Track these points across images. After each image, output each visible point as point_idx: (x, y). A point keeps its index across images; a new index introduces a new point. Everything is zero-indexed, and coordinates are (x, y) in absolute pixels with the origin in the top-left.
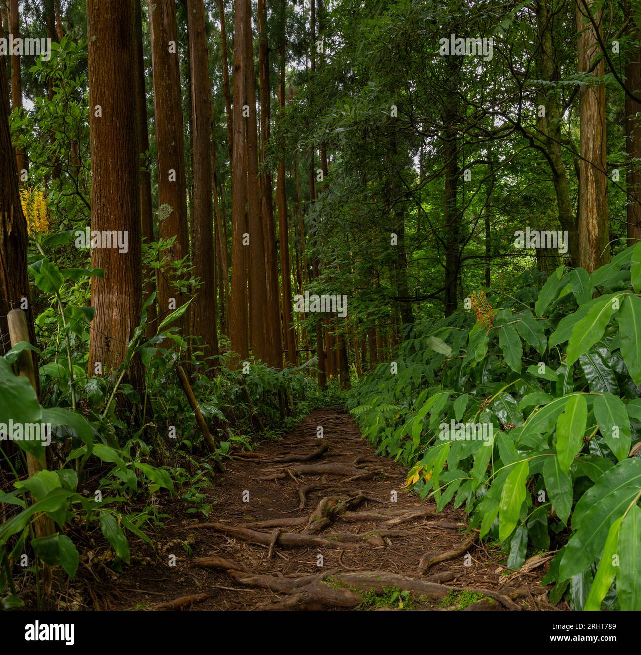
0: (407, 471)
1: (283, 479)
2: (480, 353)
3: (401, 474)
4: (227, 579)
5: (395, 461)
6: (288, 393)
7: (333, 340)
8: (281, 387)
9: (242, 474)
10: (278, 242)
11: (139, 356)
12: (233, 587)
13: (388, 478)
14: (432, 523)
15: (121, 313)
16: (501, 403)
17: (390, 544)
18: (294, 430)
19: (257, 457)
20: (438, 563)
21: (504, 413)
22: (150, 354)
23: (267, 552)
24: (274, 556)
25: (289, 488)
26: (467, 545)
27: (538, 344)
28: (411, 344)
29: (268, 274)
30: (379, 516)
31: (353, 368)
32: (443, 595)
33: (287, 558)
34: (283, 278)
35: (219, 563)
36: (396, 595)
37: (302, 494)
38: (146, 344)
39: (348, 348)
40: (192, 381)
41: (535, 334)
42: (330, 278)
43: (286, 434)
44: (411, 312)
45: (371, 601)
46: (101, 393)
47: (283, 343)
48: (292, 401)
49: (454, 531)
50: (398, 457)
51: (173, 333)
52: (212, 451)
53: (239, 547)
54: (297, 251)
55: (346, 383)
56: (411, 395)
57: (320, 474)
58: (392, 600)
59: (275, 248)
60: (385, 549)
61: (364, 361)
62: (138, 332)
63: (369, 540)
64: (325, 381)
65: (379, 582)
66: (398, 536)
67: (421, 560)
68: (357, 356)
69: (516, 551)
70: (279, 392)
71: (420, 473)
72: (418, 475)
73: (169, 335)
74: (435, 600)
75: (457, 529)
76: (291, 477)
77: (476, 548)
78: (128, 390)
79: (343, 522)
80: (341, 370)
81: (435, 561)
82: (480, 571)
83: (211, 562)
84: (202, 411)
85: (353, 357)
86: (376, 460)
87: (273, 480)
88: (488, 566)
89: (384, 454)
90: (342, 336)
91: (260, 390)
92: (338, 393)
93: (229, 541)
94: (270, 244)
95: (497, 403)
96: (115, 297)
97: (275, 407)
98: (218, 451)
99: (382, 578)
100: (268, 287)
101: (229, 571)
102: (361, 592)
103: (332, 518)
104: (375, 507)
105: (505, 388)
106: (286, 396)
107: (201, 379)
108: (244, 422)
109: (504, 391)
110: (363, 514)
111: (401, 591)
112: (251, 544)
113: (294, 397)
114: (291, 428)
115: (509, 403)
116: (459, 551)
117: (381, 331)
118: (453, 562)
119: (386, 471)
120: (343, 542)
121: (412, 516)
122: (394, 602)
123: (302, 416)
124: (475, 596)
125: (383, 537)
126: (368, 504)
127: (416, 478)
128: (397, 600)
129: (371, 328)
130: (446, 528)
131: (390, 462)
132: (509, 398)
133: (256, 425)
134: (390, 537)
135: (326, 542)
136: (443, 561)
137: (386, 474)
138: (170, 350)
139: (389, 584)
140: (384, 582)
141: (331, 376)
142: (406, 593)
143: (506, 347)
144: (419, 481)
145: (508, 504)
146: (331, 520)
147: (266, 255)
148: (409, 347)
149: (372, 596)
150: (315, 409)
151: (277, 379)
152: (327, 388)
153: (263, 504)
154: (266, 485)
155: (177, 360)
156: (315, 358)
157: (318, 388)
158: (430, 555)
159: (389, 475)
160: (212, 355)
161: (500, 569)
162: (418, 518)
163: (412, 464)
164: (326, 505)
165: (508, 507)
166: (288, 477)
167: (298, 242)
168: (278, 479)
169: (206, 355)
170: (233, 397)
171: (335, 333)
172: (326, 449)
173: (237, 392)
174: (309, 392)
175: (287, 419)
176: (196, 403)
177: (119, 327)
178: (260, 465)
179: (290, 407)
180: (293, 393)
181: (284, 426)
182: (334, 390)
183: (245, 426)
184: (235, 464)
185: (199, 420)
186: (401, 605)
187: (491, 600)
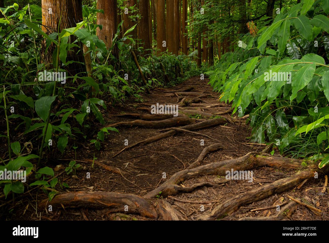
1: (174, 96)
6: (180, 66)
8: (176, 63)
9: (158, 95)
11: (117, 45)
13: (213, 97)
14: (221, 108)
15: (109, 28)
17: (204, 111)
18: (182, 83)
19: (165, 90)
22: (121, 44)
25: (174, 98)
29: (175, 8)
30: (203, 105)
34: (183, 9)
36: (197, 115)
37: (178, 99)
38: (119, 41)
40: (138, 58)
43: (177, 84)
46: (103, 58)
48: (182, 71)
51: (130, 37)
52: (145, 84)
55: (212, 63)
57: (187, 95)
62: (116, 36)
63: (197, 109)
64: (201, 63)
65: (193, 112)
66: (207, 110)
67: (210, 113)
70: (176, 65)
73: (128, 38)
74: (208, 117)
76: (176, 96)
77: (231, 113)
78: (113, 57)
80: (210, 58)
84: (142, 70)
87: (169, 97)
89: (216, 91)
90: (211, 40)
91: (170, 66)
92: (207, 69)
96: (107, 21)
97: (173, 72)
98: (147, 84)
100: (175, 15)
102: (188, 115)
104: (203, 103)
106: (179, 68)
107: (142, 59)
108: (161, 78)
110: (198, 104)
111: (199, 115)
113: (184, 69)
114: (180, 82)
119: (213, 95)
122: (196, 117)
123: (186, 78)
125: (202, 109)
126: (201, 102)
133: (166, 79)
134: (204, 109)
137: (213, 96)
138: (128, 45)
141: (204, 61)
146: (186, 105)
151: (175, 59)
152: (201, 66)
154: (166, 98)
155: (131, 49)
156: (197, 51)
157: (197, 67)
159: (214, 96)
160: (147, 49)
162: (217, 106)
164: (185, 100)
168: (171, 96)
169: (145, 48)
170: (156, 67)
171: (208, 39)
172: (192, 88)
173: (158, 65)
174: (192, 68)
175: (178, 78)
176: (139, 66)
177: (108, 33)
178: (165, 93)
179: (181, 73)
180: (183, 67)
181: (177, 81)
182: (205, 68)
183: (161, 80)
184: (155, 92)
185: (140, 73)
186: (198, 118)
187: (224, 119)
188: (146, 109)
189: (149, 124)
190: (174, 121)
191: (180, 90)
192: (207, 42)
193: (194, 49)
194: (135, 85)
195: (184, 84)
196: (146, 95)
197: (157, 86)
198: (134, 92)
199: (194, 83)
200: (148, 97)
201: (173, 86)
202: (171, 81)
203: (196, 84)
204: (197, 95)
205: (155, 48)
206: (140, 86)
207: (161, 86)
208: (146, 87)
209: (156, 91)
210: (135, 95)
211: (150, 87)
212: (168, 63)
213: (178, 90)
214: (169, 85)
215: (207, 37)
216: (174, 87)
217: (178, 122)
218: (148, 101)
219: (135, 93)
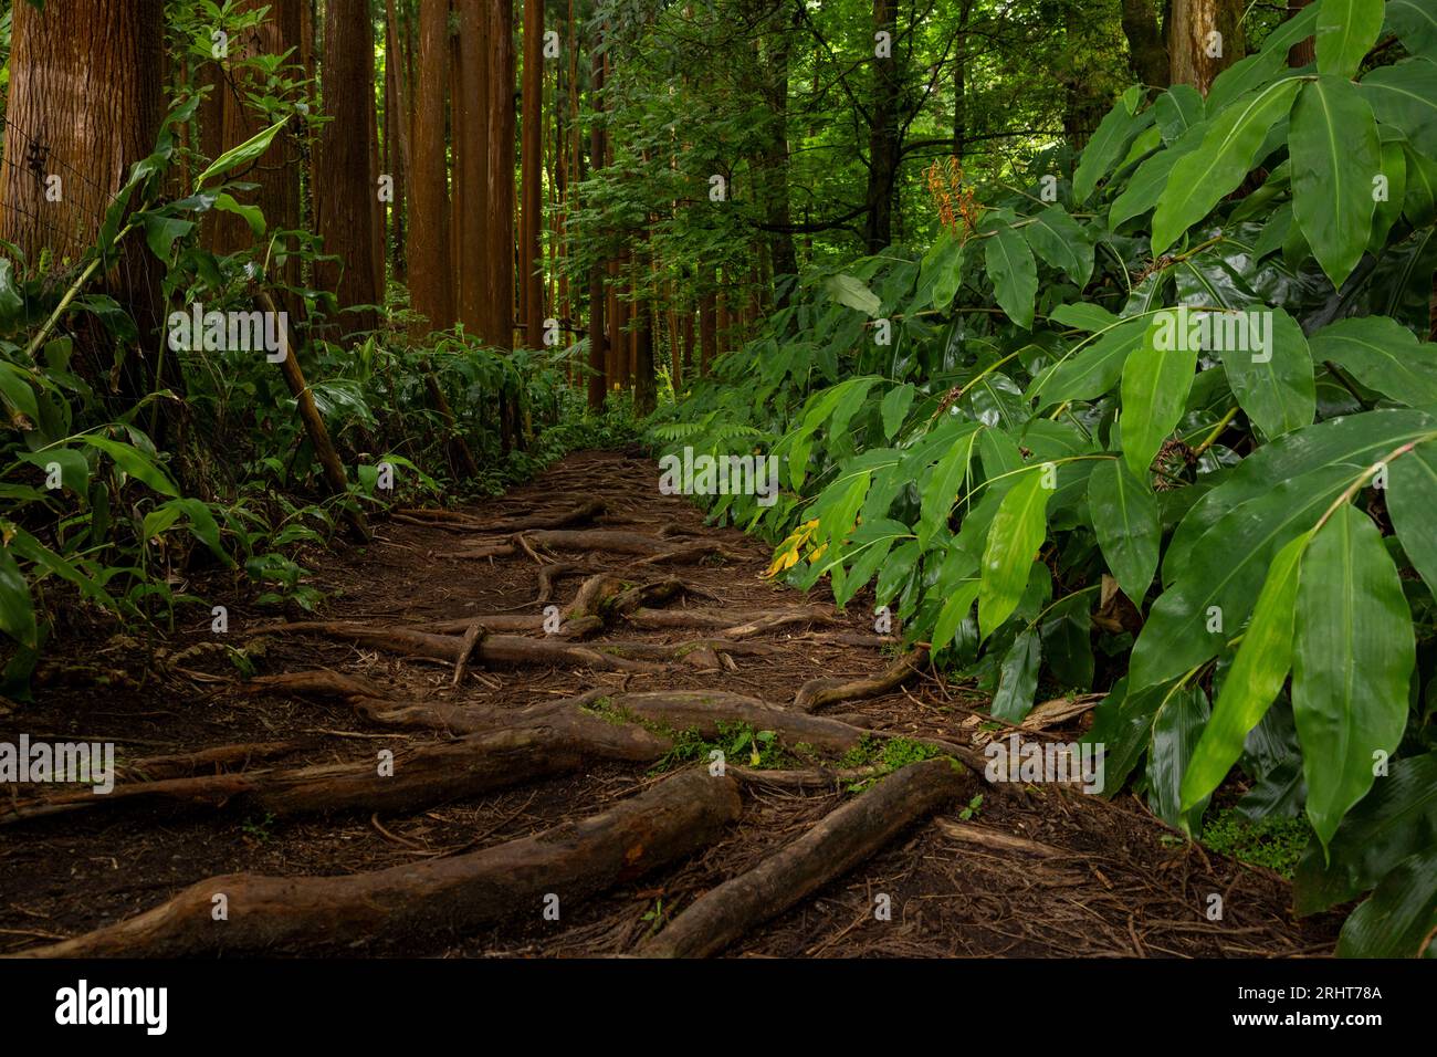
0: (772, 551)
1: (509, 556)
2: (945, 290)
3: (760, 554)
4: (345, 717)
5: (748, 531)
6: (522, 402)
7: (626, 310)
8: (506, 385)
9: (414, 548)
10: (519, 95)
12: (359, 731)
13: (731, 562)
14: (825, 635)
15: (96, 127)
16: (988, 396)
17: (733, 665)
18: (532, 480)
19: (456, 520)
20: (836, 702)
21: (992, 415)
22: (172, 231)
23: (452, 674)
24: (467, 682)
25: (519, 571)
26: (900, 672)
27: (1075, 265)
28: (789, 315)
29: (493, 153)
30: (711, 618)
31: (664, 374)
32: (848, 743)
33: (498, 685)
34: (525, 174)
35: (329, 682)
36: (744, 738)
37: (544, 579)
39: (656, 332)
41: (1068, 246)
42: (628, 176)
43: (512, 485)
44: (792, 255)
45: (689, 751)
46: (21, 302)
47: (515, 311)
48: (529, 424)
49: (872, 650)
50: (754, 524)
52: (339, 488)
53: (385, 667)
54: (559, 121)
55: (647, 400)
56: (789, 409)
57: (587, 550)
58: (736, 748)
59: (510, 109)
60: (721, 674)
61: (688, 362)
62: (142, 168)
63: (688, 658)
64: (604, 395)
65: (708, 712)
66: (751, 654)
67: (800, 693)
68: (673, 351)
69: (1014, 684)
70: (502, 393)
71: (801, 549)
72: (796, 553)
73: (230, 201)
74: (830, 752)
75: (877, 648)
76: (526, 554)
77: (921, 679)
78: (103, 307)
79: (632, 627)
80: (638, 377)
81: (829, 698)
82: (930, 720)
83: (308, 682)
84: (318, 403)
85: (665, 352)
86: (706, 532)
87: (484, 559)
88: (946, 714)
89: (723, 523)
90: (644, 303)
91: (473, 396)
92: (629, 422)
93: (364, 658)
94: (502, 98)
95: (978, 395)
96: (80, 83)
97: (490, 426)
98: (353, 488)
99: (717, 704)
100: (491, 181)
101: (353, 698)
102: (667, 731)
103: (609, 619)
104: (703, 606)
105: (996, 365)
106: (518, 411)
107: (329, 351)
108: (431, 454)
109: (996, 370)
110: (675, 614)
111: (756, 731)
112: (416, 661)
113: (535, 416)
114: (524, 474)
115: (1005, 395)
116: (881, 682)
117: (727, 298)
118: (868, 702)
119: (728, 549)
120: (632, 658)
121: (781, 620)
122: (740, 752)
123: (549, 456)
124: (919, 749)
125: (717, 653)
126: (687, 600)
127: (791, 559)
128: (747, 749)
129: (707, 289)
130: (853, 646)
131: (735, 536)
132: (1006, 384)
133: (458, 461)
134: (734, 654)
135: (594, 656)
136: (848, 699)
137: (728, 554)
139: (732, 716)
140: (720, 711)
141: (617, 386)
142: (767, 735)
143: (1001, 275)
144: (798, 565)
145: (1002, 556)
146: (606, 622)
147: (491, 112)
148: (787, 320)
149: (692, 740)
150: (578, 449)
151: (500, 366)
152: (606, 409)
153: (454, 596)
154: (469, 567)
155: (257, 278)
156: (586, 343)
157: (586, 409)
158: (819, 684)
159: (734, 555)
161: (975, 720)
162: (794, 626)
163: (785, 532)
164: (598, 590)
165: (1003, 562)
166: (519, 554)
167: (561, 102)
168: (497, 556)
169: (345, 302)
170: (405, 398)
171: (630, 297)
172: (599, 510)
173: (415, 387)
174: (567, 415)
175: (514, 455)
176: (303, 381)
177: (90, 159)
178: (458, 533)
179: (524, 434)
180: (534, 406)
181: (508, 468)
182: (620, 415)
183: (432, 464)
184: (398, 529)
185: (309, 422)
186: (756, 759)
187: (956, 764)
188: (329, 689)
189: (344, 911)
190: (597, 849)
191: (536, 518)
192: (628, 309)
193: (568, 339)
194: (272, 493)
195: (546, 484)
196: (340, 550)
197: (409, 495)
198: (253, 538)
199: (595, 481)
200: (357, 565)
201: (491, 496)
202: (481, 467)
203: (607, 487)
204: (642, 549)
205: (403, 314)
206: (302, 495)
207: (430, 495)
208: (343, 503)
209: (405, 522)
210: (261, 564)
211: (367, 505)
212: (465, 382)
213: (526, 520)
214: (471, 490)
215: (627, 289)
216: (501, 500)
217: (635, 853)
218: (349, 598)
219: (261, 548)
